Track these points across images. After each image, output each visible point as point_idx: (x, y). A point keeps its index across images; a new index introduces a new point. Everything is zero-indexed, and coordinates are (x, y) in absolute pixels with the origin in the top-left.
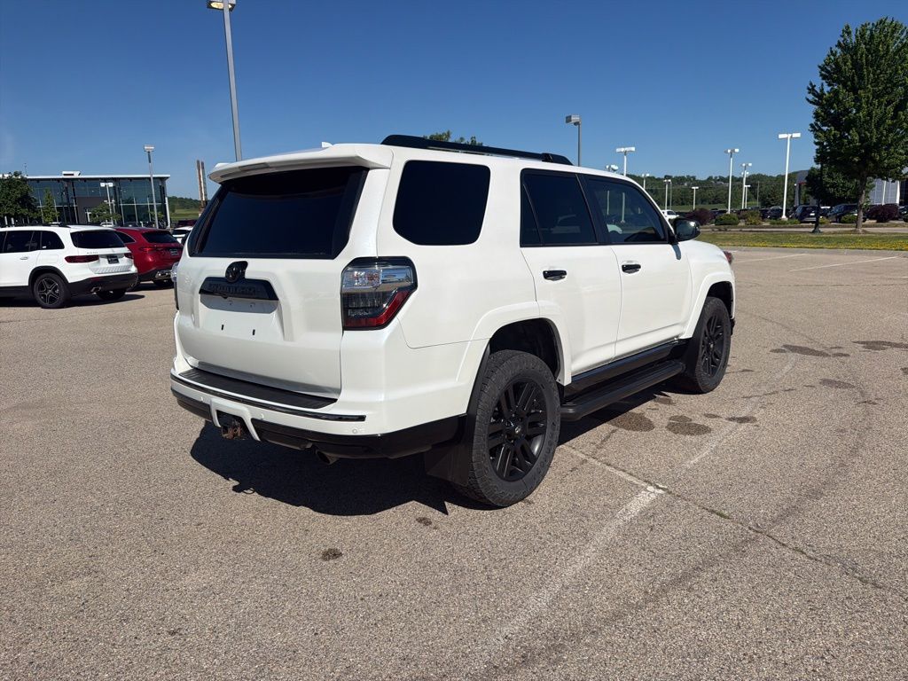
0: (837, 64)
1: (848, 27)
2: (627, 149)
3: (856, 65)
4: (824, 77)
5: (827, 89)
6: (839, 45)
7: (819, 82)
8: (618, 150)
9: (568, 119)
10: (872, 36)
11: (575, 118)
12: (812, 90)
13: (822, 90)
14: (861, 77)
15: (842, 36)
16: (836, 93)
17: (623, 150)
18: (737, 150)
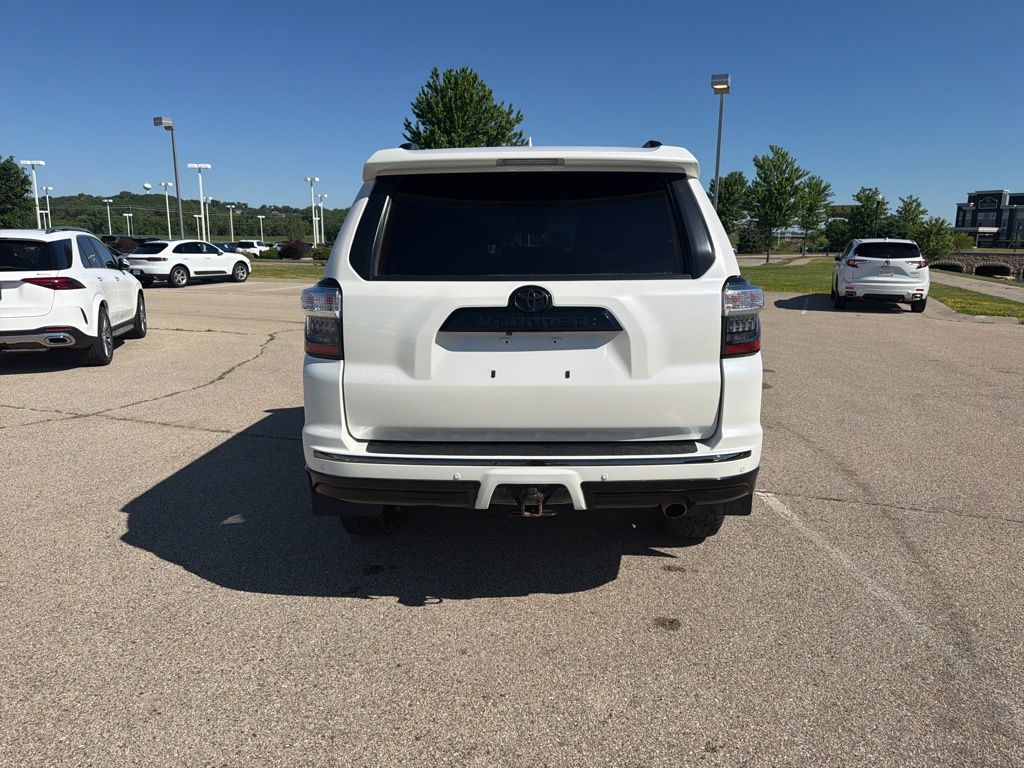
0: (429, 104)
1: (436, 70)
2: (202, 166)
3: (448, 109)
4: (418, 115)
5: (422, 128)
6: (429, 86)
7: (414, 120)
8: (190, 165)
9: (158, 121)
10: (456, 83)
11: (166, 122)
12: (408, 126)
13: (417, 128)
14: (452, 122)
15: (432, 78)
16: (433, 133)
17: (196, 166)
18: (317, 179)
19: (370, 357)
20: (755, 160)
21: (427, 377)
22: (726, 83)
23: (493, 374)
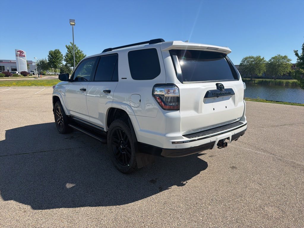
19: (187, 109)
20: (66, 46)
21: (201, 112)
22: (74, 22)
23: (214, 109)
